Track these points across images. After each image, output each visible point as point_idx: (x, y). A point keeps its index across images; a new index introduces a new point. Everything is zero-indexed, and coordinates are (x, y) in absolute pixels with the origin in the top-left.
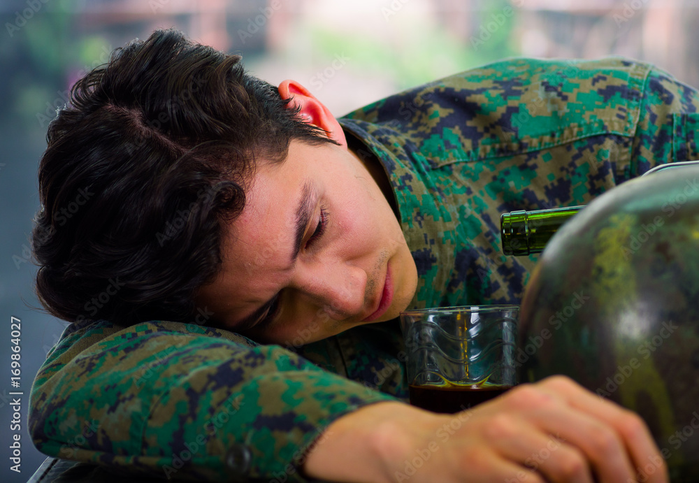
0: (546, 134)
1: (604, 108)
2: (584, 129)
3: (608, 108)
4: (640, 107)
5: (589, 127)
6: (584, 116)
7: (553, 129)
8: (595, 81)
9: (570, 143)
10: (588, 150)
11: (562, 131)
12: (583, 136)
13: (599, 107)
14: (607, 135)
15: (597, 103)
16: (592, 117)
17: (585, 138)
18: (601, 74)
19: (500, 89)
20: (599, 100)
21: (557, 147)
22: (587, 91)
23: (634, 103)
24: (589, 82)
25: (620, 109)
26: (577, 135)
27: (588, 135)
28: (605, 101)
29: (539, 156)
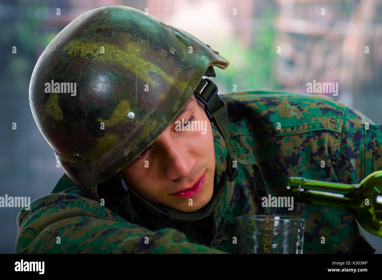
0: (289, 127)
1: (323, 117)
2: (311, 127)
3: (325, 117)
4: (343, 119)
5: (314, 126)
6: (311, 120)
7: (293, 125)
8: (318, 104)
9: (302, 133)
10: (313, 138)
11: (298, 127)
12: (310, 130)
13: (320, 116)
14: (325, 131)
15: (319, 114)
16: (315, 121)
17: (311, 132)
18: (321, 102)
19: (265, 101)
20: (320, 113)
21: (294, 135)
22: (314, 108)
23: (340, 116)
24: (315, 104)
25: (332, 119)
26: (307, 130)
27: (313, 130)
28: (324, 113)
29: (283, 139)
